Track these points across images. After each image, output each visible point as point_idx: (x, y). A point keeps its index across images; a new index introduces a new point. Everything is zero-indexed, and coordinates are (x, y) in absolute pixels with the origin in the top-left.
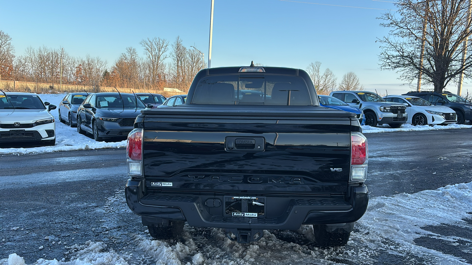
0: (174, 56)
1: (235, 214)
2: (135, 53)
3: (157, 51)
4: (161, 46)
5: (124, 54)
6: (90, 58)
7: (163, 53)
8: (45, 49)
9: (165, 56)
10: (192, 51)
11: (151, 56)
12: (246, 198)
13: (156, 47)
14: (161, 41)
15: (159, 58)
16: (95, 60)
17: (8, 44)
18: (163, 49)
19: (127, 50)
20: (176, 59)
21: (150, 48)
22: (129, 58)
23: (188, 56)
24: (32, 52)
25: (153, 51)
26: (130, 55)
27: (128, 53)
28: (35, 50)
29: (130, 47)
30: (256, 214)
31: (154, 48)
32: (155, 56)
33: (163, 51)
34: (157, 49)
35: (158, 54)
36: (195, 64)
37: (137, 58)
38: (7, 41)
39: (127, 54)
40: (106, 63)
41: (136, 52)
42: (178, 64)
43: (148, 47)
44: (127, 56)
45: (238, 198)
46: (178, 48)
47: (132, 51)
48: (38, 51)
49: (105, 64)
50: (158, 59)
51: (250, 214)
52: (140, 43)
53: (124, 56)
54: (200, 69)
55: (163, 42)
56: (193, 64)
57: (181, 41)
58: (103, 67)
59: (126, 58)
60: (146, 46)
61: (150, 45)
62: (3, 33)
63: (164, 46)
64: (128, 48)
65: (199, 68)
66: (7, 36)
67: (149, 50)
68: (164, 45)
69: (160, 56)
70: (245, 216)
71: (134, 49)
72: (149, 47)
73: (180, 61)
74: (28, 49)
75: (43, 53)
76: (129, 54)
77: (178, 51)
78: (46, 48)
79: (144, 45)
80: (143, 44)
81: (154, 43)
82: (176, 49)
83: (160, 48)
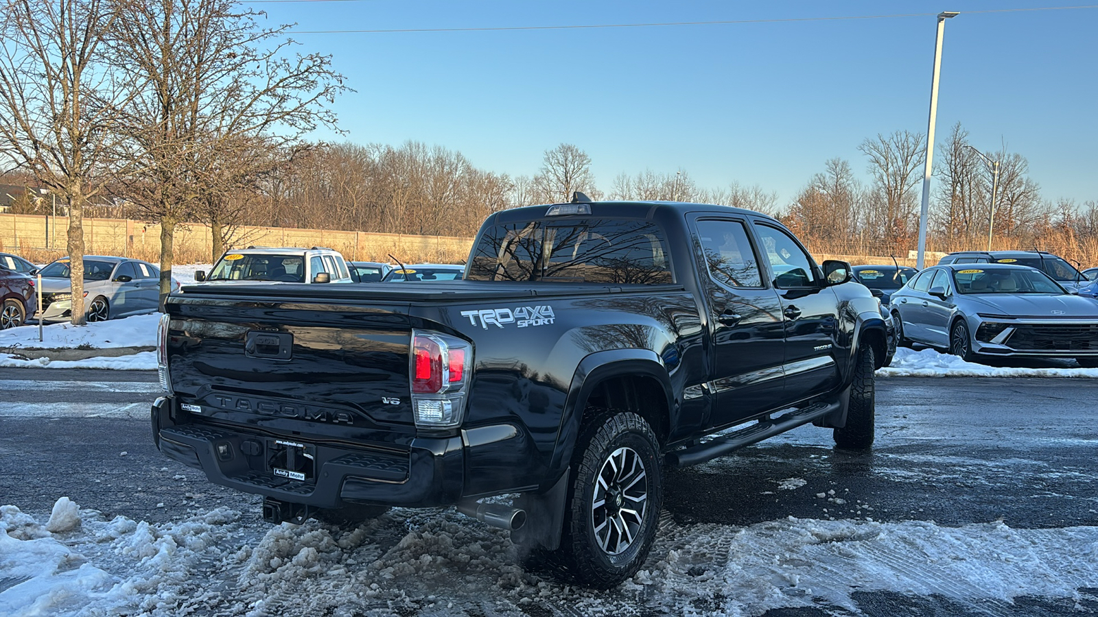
0: (945, 172)
1: (278, 472)
2: (848, 171)
3: (901, 163)
4: (912, 149)
5: (821, 175)
6: (738, 189)
7: (915, 166)
8: (650, 176)
9: (919, 174)
10: (996, 157)
11: (885, 178)
12: (291, 444)
13: (897, 154)
14: (911, 139)
15: (903, 179)
16: (750, 192)
17: (584, 172)
18: (915, 156)
19: (827, 166)
20: (950, 178)
21: (882, 158)
22: (831, 182)
23: (981, 170)
24: (625, 183)
25: (890, 165)
26: (834, 176)
27: (831, 172)
28: (631, 179)
29: (834, 158)
30: (303, 475)
31: (893, 157)
32: (895, 174)
33: (915, 162)
34: (899, 160)
35: (902, 169)
36: (1000, 189)
37: (851, 182)
38: (583, 164)
39: (828, 175)
40: (774, 198)
41: (848, 168)
42: (954, 190)
43: (879, 155)
44: (827, 179)
45: (281, 442)
46: (956, 152)
47: (839, 168)
48: (637, 180)
49: (771, 201)
50: (902, 183)
51: (296, 473)
52: (860, 147)
53: (820, 179)
54: (1015, 201)
55: (915, 140)
56: (997, 188)
57: (964, 134)
58: (768, 207)
59: (825, 185)
60: (874, 153)
61: (883, 151)
62: (577, 151)
63: (917, 150)
64: (830, 162)
65: (1014, 199)
66: (582, 157)
67: (881, 161)
68: (918, 148)
69: (907, 175)
70: (290, 477)
71: (843, 163)
72: (881, 154)
73: (959, 184)
74: (618, 178)
75: (646, 185)
76: (832, 176)
77: (955, 159)
78: (652, 174)
79: (868, 152)
80: (866, 148)
81: (893, 146)
82: (952, 155)
83: (907, 156)
